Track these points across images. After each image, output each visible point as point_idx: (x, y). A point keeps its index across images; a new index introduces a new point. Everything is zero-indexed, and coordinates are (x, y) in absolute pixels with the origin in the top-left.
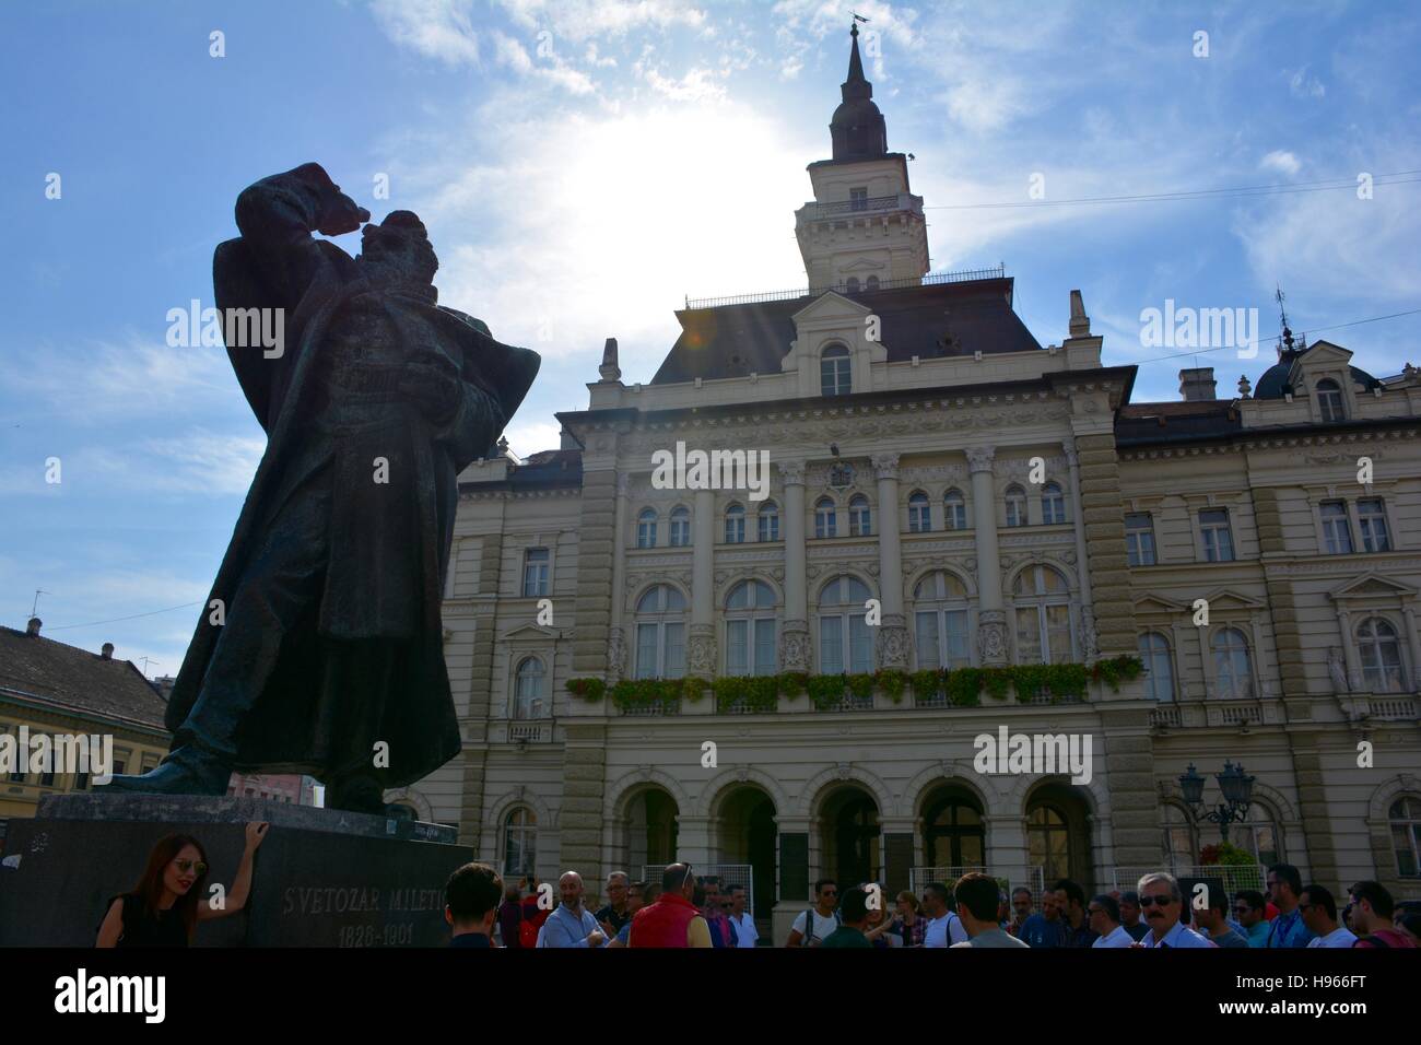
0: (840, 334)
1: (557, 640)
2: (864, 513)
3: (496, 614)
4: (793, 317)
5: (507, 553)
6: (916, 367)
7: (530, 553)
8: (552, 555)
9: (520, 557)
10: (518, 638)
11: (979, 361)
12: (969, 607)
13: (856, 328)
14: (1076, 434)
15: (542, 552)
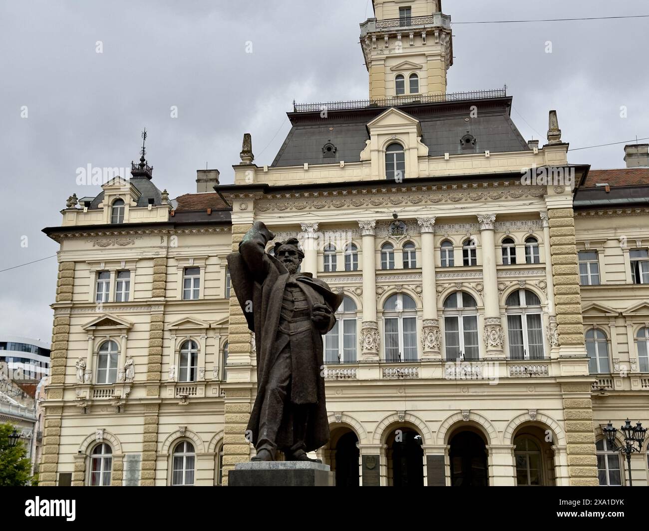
0: (398, 137)
1: (207, 329)
2: (412, 252)
3: (164, 311)
4: (368, 125)
5: (171, 270)
6: (447, 160)
7: (186, 270)
8: (202, 271)
9: (180, 273)
10: (181, 327)
11: (488, 158)
12: (478, 314)
13: (408, 133)
14: (548, 207)
15: (195, 270)
